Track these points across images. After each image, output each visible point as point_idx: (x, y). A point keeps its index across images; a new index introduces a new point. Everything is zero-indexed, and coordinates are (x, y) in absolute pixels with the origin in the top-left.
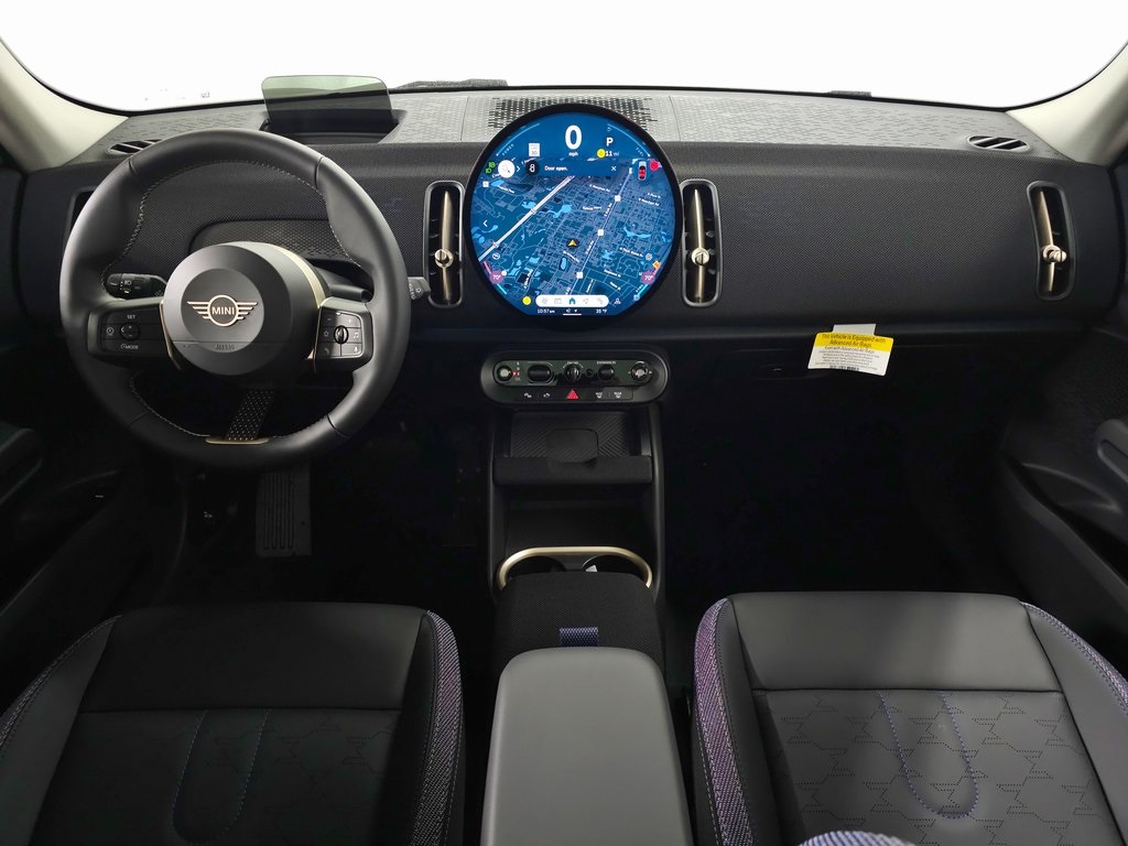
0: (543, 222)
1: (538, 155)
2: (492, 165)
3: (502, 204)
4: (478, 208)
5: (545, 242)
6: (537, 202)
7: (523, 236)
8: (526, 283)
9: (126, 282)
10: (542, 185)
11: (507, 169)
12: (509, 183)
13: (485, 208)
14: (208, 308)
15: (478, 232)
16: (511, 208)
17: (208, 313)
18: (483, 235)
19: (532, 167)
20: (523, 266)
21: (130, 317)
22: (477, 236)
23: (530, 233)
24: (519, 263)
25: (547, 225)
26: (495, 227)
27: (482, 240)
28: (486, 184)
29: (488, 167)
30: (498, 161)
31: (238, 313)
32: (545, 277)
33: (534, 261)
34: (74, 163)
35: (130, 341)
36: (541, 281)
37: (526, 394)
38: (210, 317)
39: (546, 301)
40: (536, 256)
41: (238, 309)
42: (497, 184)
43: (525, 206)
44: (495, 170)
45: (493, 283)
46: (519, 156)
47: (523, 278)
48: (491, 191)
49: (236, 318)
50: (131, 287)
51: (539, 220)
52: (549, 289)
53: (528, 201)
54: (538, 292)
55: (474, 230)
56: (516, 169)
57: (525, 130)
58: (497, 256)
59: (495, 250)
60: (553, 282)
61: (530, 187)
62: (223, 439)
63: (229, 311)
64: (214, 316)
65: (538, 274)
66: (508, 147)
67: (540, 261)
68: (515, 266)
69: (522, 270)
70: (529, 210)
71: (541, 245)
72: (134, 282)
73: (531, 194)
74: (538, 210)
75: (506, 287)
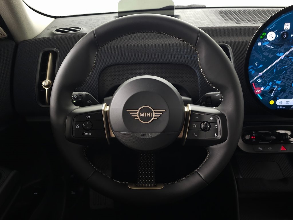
0: (286, 62)
1: (289, 29)
2: (264, 34)
3: (266, 54)
4: (254, 56)
5: (286, 73)
6: (284, 53)
7: (275, 70)
8: (273, 94)
9: (74, 96)
10: (289, 44)
11: (271, 36)
12: (271, 43)
13: (258, 56)
14: (138, 113)
15: (252, 68)
16: (271, 56)
17: (138, 116)
18: (254, 70)
19: (285, 35)
20: (272, 85)
21: (88, 117)
22: (251, 70)
23: (279, 68)
24: (271, 83)
25: (288, 64)
26: (261, 66)
27: (253, 72)
28: (260, 44)
29: (262, 35)
30: (267, 32)
31: (154, 116)
32: (283, 90)
33: (278, 82)
34: (39, 37)
35: (87, 131)
36: (281, 92)
37: (259, 148)
38: (138, 118)
39: (282, 102)
40: (279, 80)
41: (154, 113)
42: (266, 44)
43: (278, 55)
44: (265, 37)
45: (256, 93)
46: (279, 30)
47: (271, 91)
48: (262, 47)
49: (153, 118)
50: (76, 99)
51: (284, 62)
52: (284, 96)
53: (280, 52)
54: (278, 98)
55: (250, 67)
56: (276, 36)
57: (284, 16)
58: (260, 80)
59: (259, 78)
60: (287, 93)
61: (282, 45)
62: (136, 186)
63: (148, 114)
64: (140, 118)
65: (280, 89)
66: (274, 25)
67: (281, 83)
68: (268, 85)
69: (272, 87)
70: (280, 57)
71: (283, 75)
72: (79, 96)
73: (282, 49)
74: (285, 57)
75: (262, 96)
